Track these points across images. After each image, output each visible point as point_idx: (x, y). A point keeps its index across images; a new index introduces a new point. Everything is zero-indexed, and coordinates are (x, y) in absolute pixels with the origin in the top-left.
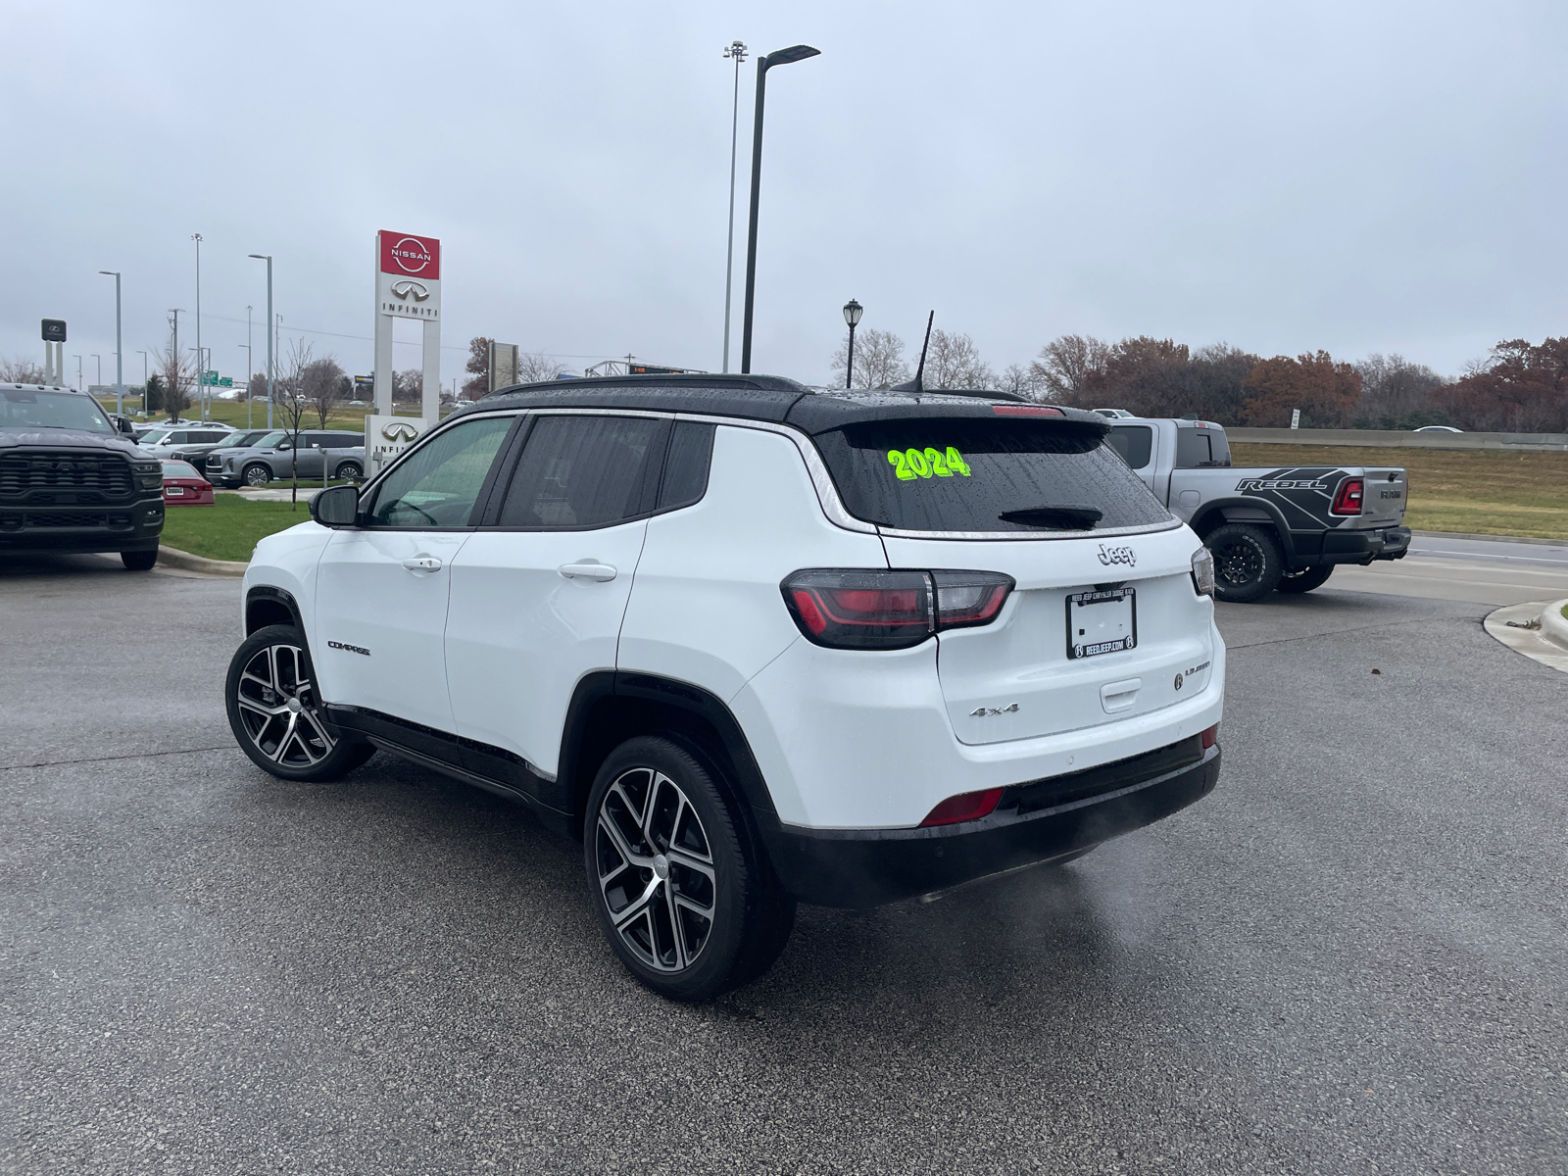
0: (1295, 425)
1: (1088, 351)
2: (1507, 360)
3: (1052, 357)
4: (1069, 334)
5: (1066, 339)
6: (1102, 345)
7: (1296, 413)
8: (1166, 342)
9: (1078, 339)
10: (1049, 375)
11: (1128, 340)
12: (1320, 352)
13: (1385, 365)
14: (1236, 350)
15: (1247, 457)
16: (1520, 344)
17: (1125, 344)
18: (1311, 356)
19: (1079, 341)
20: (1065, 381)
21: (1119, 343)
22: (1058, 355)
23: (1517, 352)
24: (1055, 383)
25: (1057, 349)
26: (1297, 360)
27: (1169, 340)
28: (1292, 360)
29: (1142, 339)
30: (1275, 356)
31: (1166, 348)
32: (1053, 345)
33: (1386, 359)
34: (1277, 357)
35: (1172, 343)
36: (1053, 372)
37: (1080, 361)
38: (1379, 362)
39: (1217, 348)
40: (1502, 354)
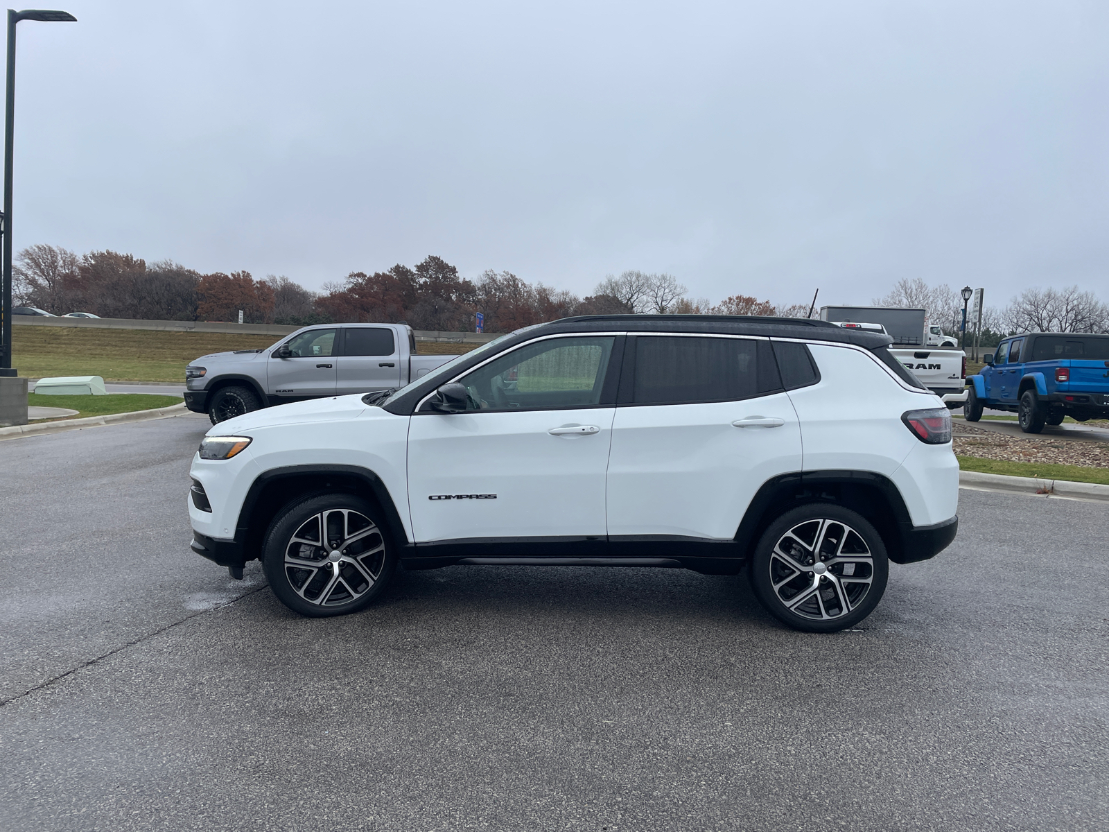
0: (241, 321)
1: (59, 258)
2: (355, 284)
3: (27, 260)
4: (42, 243)
5: (38, 247)
6: (72, 255)
7: (241, 313)
8: (128, 256)
9: (50, 248)
10: (26, 276)
11: (96, 252)
12: (243, 272)
13: (278, 283)
14: (179, 266)
15: (238, 344)
16: (361, 275)
17: (94, 255)
18: (239, 275)
19: (51, 251)
20: (42, 281)
21: (89, 254)
22: (32, 259)
23: (360, 281)
24: (33, 282)
25: (31, 255)
26: (230, 276)
27: (129, 255)
28: (227, 276)
29: (108, 252)
30: (215, 273)
31: (128, 261)
32: (27, 251)
33: (278, 279)
34: (217, 273)
35: (132, 257)
36: (30, 273)
37: (53, 265)
38: (274, 280)
39: (165, 263)
40: (352, 280)
